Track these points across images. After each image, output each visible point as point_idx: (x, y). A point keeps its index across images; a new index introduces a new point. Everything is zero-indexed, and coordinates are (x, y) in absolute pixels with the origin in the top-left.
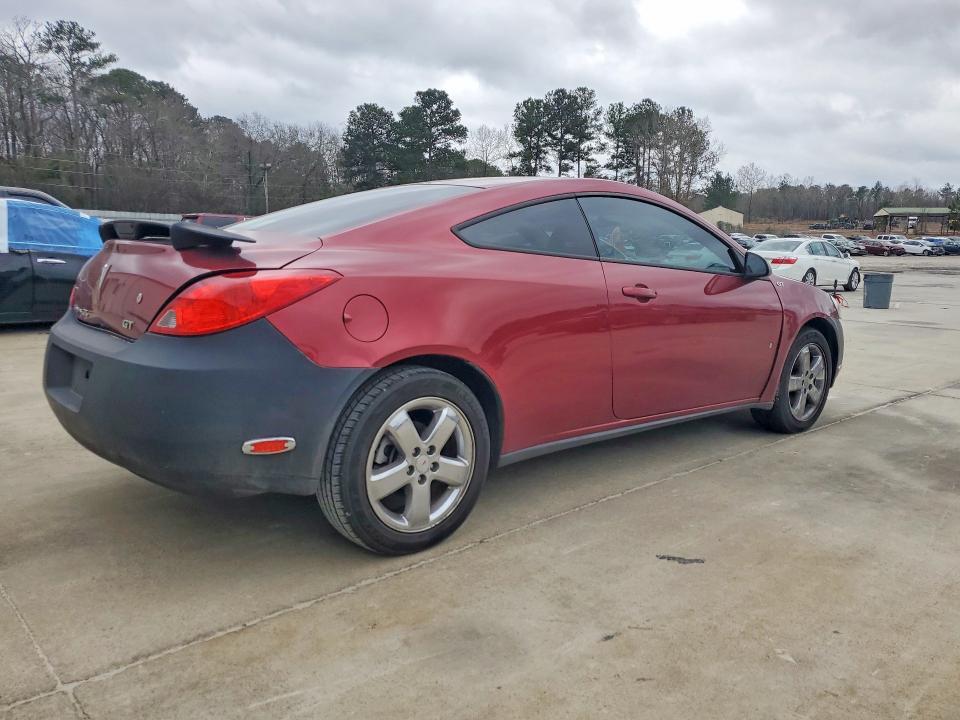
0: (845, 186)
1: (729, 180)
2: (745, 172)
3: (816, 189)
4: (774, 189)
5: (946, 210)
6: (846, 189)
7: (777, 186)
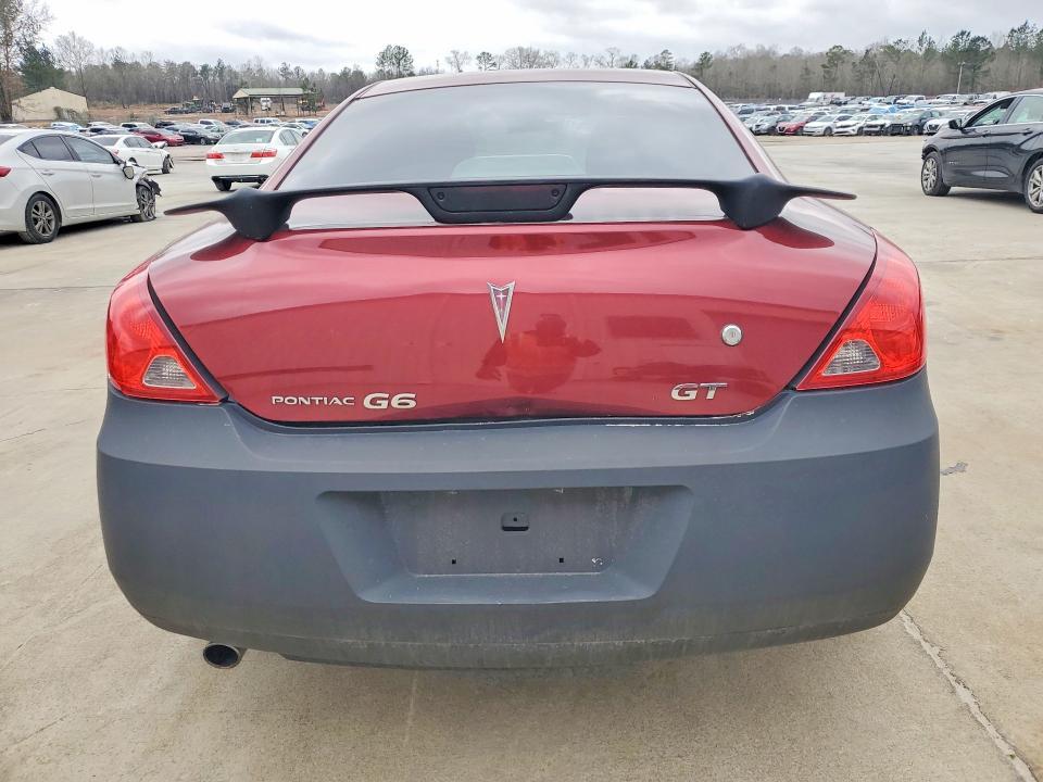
0: (186, 64)
1: (46, 53)
2: (65, 43)
3: (154, 66)
4: (104, 66)
5: (299, 91)
6: (187, 67)
7: (109, 63)
